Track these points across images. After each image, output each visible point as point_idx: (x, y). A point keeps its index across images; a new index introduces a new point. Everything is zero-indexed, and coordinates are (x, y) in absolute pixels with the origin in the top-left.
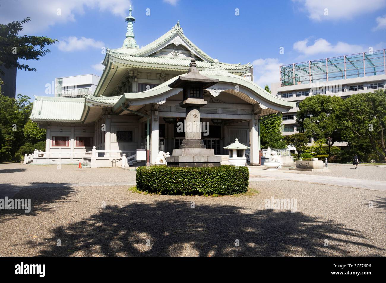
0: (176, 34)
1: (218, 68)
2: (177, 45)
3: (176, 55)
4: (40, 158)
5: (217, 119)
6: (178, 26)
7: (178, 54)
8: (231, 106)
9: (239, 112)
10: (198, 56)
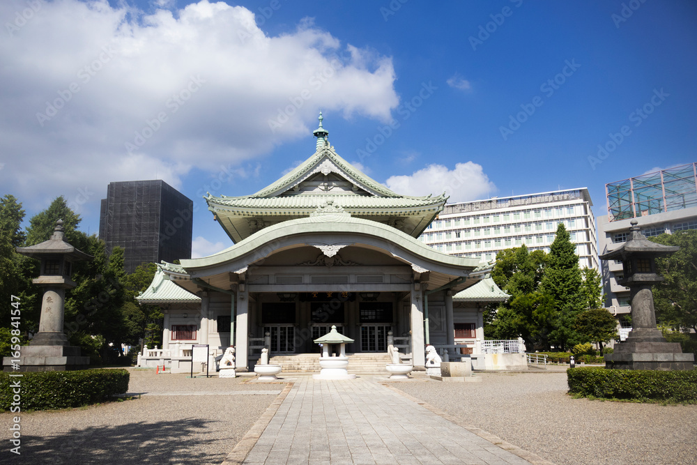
0: (325, 157)
1: (334, 211)
2: (326, 174)
3: (326, 190)
4: (150, 358)
5: (366, 293)
6: (327, 144)
7: (329, 188)
8: (371, 270)
9: (387, 280)
10: (362, 187)
